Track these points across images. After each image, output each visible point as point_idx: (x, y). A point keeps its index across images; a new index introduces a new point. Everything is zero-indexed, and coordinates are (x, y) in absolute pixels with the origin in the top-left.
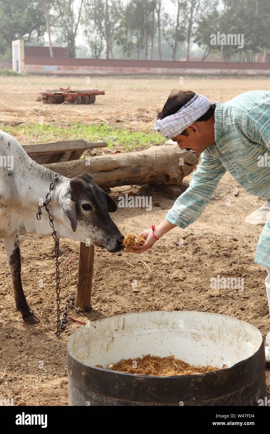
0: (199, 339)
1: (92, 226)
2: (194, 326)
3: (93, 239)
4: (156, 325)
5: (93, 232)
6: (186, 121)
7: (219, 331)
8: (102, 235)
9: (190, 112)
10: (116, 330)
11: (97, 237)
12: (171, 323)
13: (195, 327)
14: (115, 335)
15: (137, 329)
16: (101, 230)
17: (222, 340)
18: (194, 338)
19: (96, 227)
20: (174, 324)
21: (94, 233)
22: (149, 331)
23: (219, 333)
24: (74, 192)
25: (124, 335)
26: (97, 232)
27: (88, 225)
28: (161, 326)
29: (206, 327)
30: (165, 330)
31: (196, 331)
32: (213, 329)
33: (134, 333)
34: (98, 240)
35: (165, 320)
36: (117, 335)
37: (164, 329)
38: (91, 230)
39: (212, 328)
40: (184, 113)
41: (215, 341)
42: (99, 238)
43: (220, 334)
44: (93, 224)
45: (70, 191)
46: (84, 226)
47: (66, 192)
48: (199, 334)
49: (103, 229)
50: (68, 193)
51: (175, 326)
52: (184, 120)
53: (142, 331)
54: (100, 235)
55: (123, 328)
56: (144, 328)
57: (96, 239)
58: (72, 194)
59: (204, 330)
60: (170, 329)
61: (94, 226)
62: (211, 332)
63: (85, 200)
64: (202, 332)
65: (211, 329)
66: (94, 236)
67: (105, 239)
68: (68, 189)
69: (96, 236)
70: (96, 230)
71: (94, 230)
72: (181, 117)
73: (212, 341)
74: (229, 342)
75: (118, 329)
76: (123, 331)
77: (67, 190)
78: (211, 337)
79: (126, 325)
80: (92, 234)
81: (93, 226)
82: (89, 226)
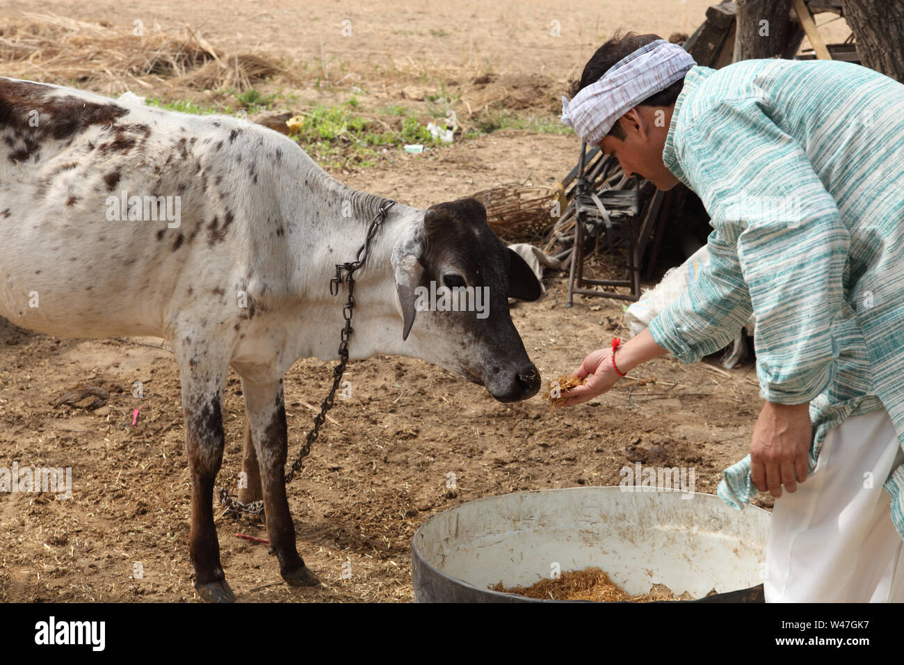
0: (595, 542)
1: (461, 330)
2: (586, 516)
3: (460, 361)
4: (510, 522)
5: (463, 344)
6: (615, 102)
7: (641, 521)
8: (483, 356)
9: (625, 79)
10: (447, 540)
11: (469, 358)
12: (537, 517)
13: (587, 519)
14: (447, 552)
15: (477, 534)
16: (481, 343)
17: (650, 537)
18: (585, 540)
19: (470, 334)
20: (543, 516)
21: (464, 348)
22: (498, 537)
23: (641, 524)
24: (430, 241)
25: (458, 549)
26: (472, 346)
27: (452, 326)
28: (518, 524)
29: (611, 514)
30: (527, 530)
31: (588, 526)
32: (627, 518)
33: (473, 542)
34: (471, 365)
35: (526, 510)
36: (449, 551)
37: (525, 528)
38: (459, 339)
39: (624, 515)
40: (611, 81)
41: (632, 541)
42: (474, 360)
43: (644, 526)
44: (463, 326)
45: (420, 239)
46: (445, 327)
47: (412, 239)
48: (595, 531)
49: (487, 341)
50: (415, 241)
51: (545, 521)
52: (610, 99)
53: (487, 537)
54: (479, 355)
55: (456, 535)
56: (488, 531)
57: (467, 363)
58: (424, 246)
59: (605, 522)
60: (537, 529)
61: (466, 331)
62: (623, 524)
63: (452, 264)
64: (602, 526)
65: (623, 517)
66: (463, 355)
67: (488, 367)
68: (416, 233)
69: (467, 356)
70: (470, 342)
71: (466, 341)
72: (606, 92)
73: (627, 541)
74: (666, 539)
75: (449, 536)
76: (455, 542)
77: (413, 235)
78: (623, 535)
79: (460, 529)
80: (459, 348)
81: (463, 330)
82: (454, 329)
